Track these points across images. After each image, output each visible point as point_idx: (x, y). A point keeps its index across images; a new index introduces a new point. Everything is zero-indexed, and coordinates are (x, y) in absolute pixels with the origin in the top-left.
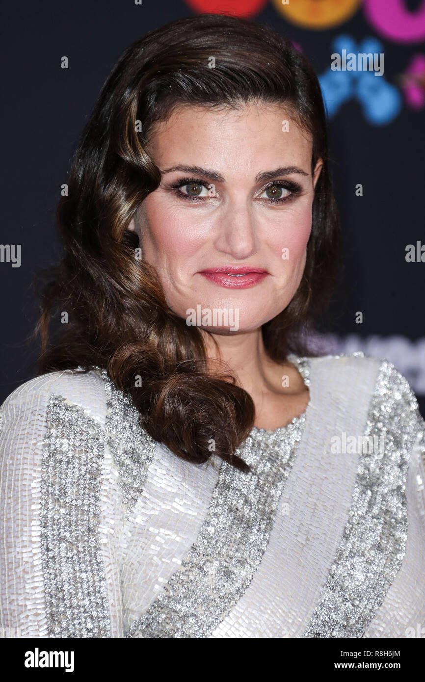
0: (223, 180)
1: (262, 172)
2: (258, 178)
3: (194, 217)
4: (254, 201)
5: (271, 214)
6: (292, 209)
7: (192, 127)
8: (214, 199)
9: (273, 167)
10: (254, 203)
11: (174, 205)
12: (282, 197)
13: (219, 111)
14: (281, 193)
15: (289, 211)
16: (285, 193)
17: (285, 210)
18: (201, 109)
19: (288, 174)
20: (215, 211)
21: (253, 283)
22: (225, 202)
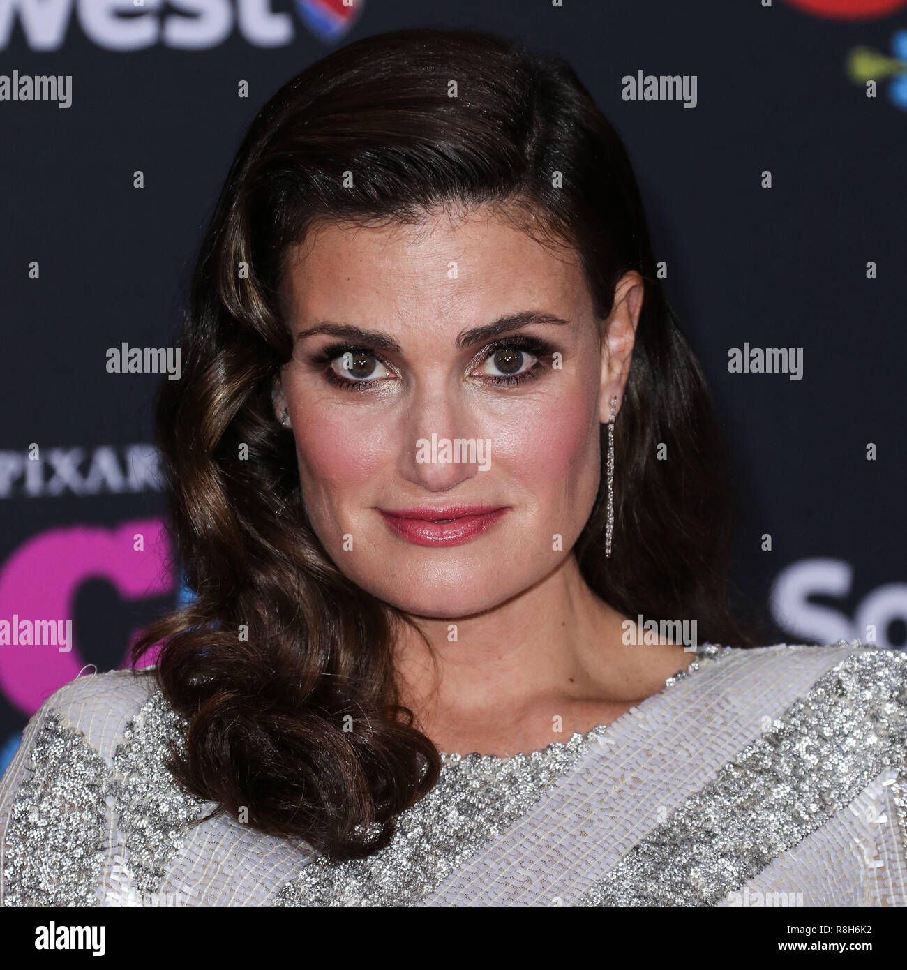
0: (397, 349)
1: (469, 330)
2: (462, 339)
3: (358, 420)
4: (465, 380)
5: (503, 404)
6: (540, 392)
7: (339, 255)
8: (393, 381)
9: (489, 318)
10: (466, 386)
11: (323, 398)
12: (523, 369)
13: (383, 226)
14: (520, 362)
15: (536, 397)
16: (528, 361)
17: (528, 396)
18: (351, 224)
19: (520, 326)
20: (394, 405)
21: (469, 534)
22: (410, 387)
